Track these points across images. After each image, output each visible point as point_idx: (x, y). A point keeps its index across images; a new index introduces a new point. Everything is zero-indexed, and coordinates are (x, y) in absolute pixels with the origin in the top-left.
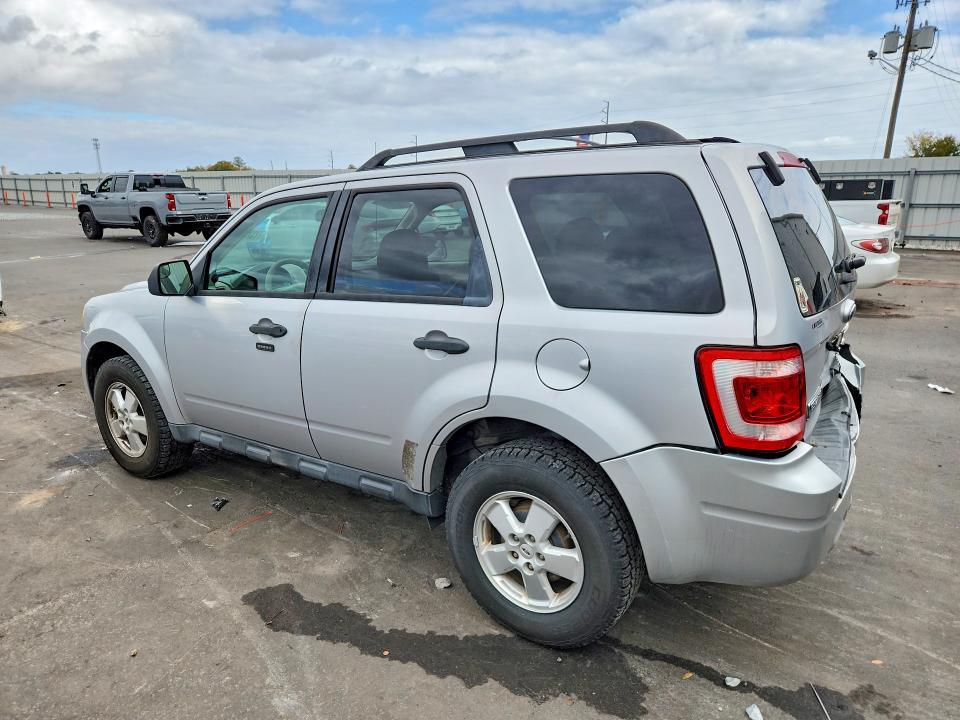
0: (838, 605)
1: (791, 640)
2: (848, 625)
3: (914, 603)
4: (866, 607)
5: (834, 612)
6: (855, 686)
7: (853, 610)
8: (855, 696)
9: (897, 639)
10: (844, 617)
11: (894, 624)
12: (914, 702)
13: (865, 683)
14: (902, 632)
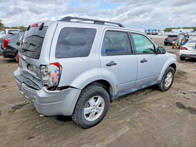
0: (26, 121)
1: (29, 111)
2: (22, 119)
3: (12, 131)
4: (21, 124)
5: (26, 119)
6: (16, 112)
7: (23, 122)
8: (15, 111)
9: (13, 122)
10: (24, 120)
11: (14, 124)
12: (7, 115)
13: (14, 113)
14: (13, 124)
